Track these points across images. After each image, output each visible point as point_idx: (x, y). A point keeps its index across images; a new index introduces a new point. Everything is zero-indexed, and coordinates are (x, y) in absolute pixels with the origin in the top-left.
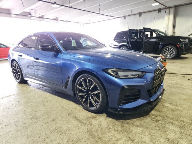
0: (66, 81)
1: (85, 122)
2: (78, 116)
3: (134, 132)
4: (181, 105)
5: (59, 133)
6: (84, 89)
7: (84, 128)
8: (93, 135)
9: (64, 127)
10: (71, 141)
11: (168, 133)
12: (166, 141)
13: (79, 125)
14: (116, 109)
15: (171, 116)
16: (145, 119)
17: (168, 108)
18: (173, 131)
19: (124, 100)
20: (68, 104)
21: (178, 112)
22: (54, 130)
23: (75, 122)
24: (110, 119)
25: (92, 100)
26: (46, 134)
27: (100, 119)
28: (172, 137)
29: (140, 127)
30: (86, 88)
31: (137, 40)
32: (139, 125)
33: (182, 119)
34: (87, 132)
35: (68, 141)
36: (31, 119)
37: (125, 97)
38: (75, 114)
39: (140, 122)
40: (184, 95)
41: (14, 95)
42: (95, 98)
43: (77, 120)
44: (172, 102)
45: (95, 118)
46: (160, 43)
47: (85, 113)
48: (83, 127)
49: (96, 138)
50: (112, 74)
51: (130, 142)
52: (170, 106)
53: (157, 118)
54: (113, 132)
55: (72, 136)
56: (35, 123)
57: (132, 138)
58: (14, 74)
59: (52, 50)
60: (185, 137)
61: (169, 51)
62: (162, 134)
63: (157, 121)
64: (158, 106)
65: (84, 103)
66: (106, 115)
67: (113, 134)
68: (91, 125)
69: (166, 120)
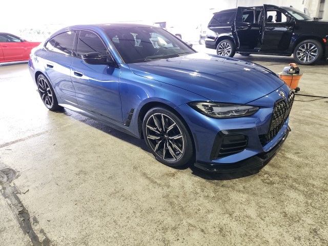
0: (128, 116)
1: (158, 182)
2: (148, 172)
3: (234, 200)
4: (313, 156)
5: (122, 198)
6: (157, 130)
7: (158, 192)
8: (171, 203)
9: (128, 190)
10: (140, 211)
11: (285, 203)
12: (282, 217)
13: (151, 186)
14: (207, 164)
15: (294, 176)
16: (252, 179)
17: (291, 160)
18: (295, 201)
19: (221, 151)
20: (131, 150)
21: (307, 169)
22: (113, 193)
23: (144, 182)
24: (197, 179)
25: (169, 148)
26: (103, 199)
27: (182, 178)
28: (291, 210)
29: (243, 193)
30: (160, 130)
31: (250, 27)
32: (242, 189)
33: (311, 181)
34: (162, 198)
35: (135, 211)
36: (79, 174)
37: (222, 146)
38: (143, 167)
39: (244, 185)
40: (321, 137)
41: (47, 131)
42: (174, 146)
43: (147, 177)
44: (300, 151)
45: (173, 175)
46: (293, 34)
47: (159, 167)
48: (156, 190)
49: (176, 208)
50: (203, 110)
51: (227, 215)
52: (295, 158)
53: (271, 179)
54: (201, 199)
55: (140, 204)
56: (85, 181)
57: (230, 210)
58: (41, 96)
59: (103, 62)
60: (312, 212)
61: (307, 50)
62: (276, 205)
63: (272, 183)
64: (275, 157)
65: (157, 151)
66: (191, 171)
67: (201, 202)
68: (169, 187)
69: (285, 183)
